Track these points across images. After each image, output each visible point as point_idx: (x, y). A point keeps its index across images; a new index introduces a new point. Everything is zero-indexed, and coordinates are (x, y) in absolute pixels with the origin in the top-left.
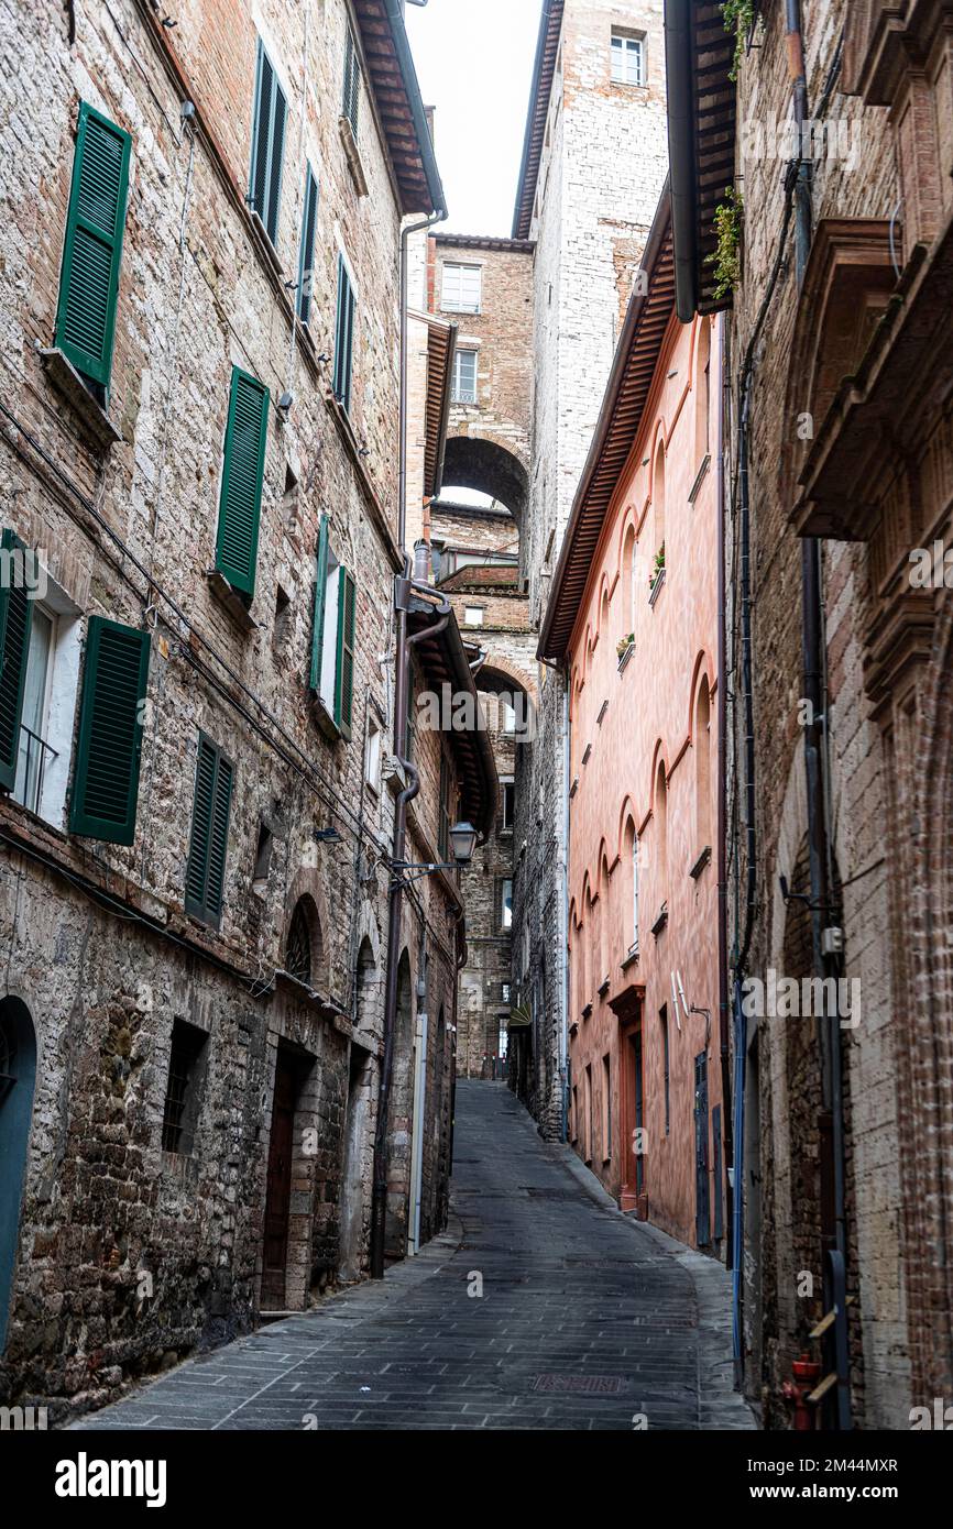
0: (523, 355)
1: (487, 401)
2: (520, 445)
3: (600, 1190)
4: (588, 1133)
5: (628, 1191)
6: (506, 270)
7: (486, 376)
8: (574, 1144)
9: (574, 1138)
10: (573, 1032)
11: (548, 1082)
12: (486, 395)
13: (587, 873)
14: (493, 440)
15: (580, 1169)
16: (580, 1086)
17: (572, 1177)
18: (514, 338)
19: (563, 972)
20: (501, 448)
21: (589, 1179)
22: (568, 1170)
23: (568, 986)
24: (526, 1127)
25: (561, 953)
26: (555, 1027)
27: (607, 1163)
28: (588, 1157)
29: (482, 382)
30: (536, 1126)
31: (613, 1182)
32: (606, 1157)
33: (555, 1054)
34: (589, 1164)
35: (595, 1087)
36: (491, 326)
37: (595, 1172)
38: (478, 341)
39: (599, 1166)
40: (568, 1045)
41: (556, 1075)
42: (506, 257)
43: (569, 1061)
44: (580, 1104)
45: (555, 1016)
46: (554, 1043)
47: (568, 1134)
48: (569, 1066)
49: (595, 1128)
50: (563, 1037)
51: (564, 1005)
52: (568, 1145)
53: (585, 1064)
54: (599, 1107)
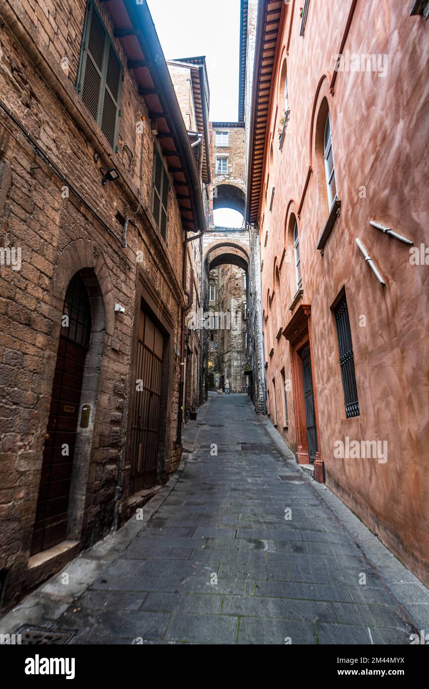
0: (243, 158)
1: (231, 173)
2: (242, 186)
3: (283, 445)
4: (275, 411)
5: (302, 450)
6: (236, 133)
7: (231, 165)
8: (269, 416)
9: (269, 413)
10: (266, 367)
11: (258, 390)
12: (231, 171)
13: (269, 290)
14: (234, 185)
15: (271, 429)
16: (270, 389)
17: (267, 434)
18: (240, 153)
19: (262, 344)
20: (237, 188)
21: (276, 435)
22: (266, 430)
23: (264, 349)
24: (251, 409)
25: (260, 336)
26: (259, 366)
27: (286, 429)
28: (276, 424)
29: (229, 167)
30: (254, 408)
31: (291, 441)
32: (285, 425)
33: (260, 378)
34: (276, 427)
35: (277, 388)
36: (232, 150)
37: (279, 431)
38: (227, 155)
39: (282, 430)
40: (265, 374)
41: (260, 387)
42: (236, 129)
43: (265, 380)
44: (271, 397)
45: (259, 362)
46: (259, 373)
47: (266, 411)
48: (266, 382)
49: (278, 409)
50: (263, 370)
51: (262, 357)
52: (266, 416)
53: (272, 378)
54: (280, 398)
